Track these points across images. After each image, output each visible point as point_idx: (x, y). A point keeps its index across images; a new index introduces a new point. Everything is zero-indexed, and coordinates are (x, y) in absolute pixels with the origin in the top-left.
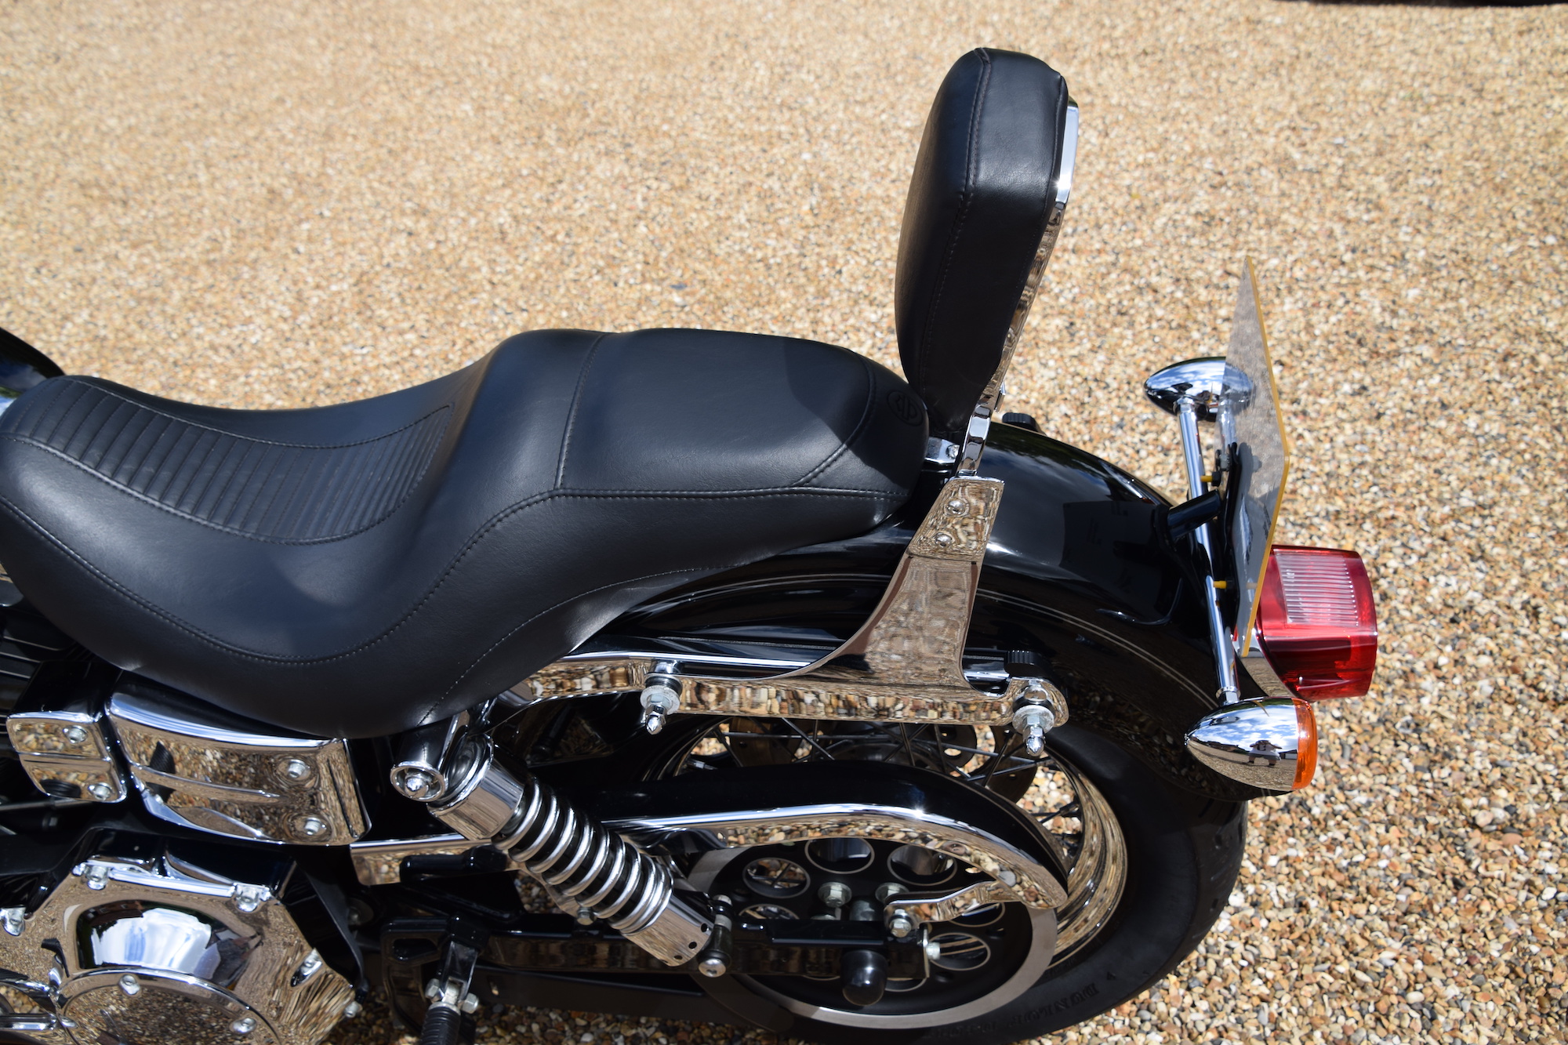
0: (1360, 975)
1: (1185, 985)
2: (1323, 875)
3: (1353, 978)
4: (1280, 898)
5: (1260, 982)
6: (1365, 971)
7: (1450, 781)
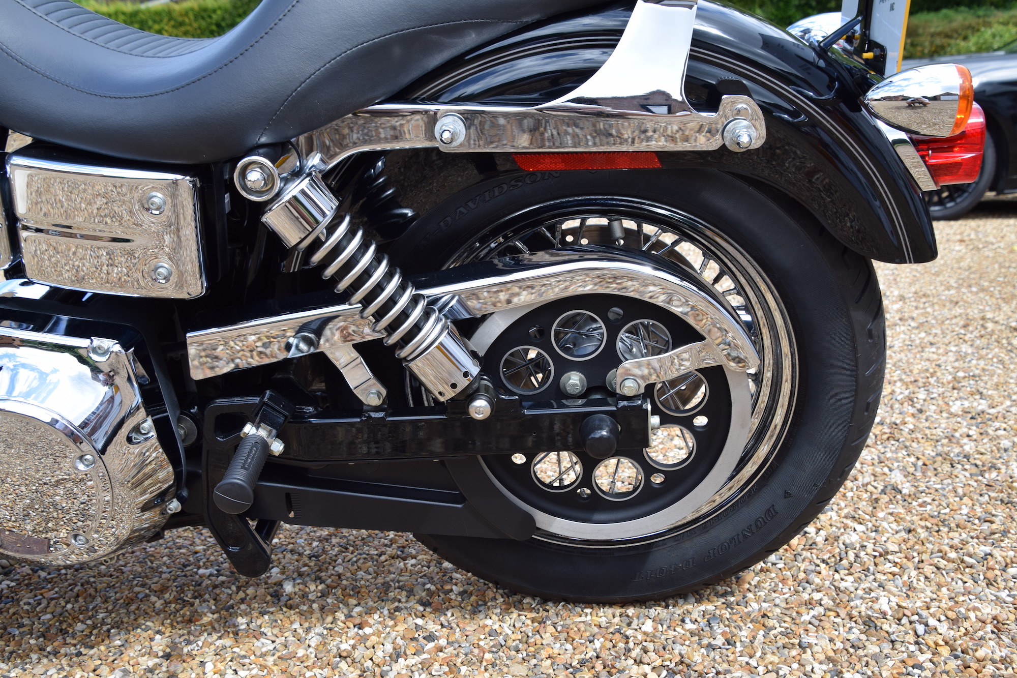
0: (966, 559)
1: (833, 569)
2: (921, 520)
3: (963, 561)
4: (892, 529)
5: (891, 565)
6: (971, 556)
7: (999, 478)
